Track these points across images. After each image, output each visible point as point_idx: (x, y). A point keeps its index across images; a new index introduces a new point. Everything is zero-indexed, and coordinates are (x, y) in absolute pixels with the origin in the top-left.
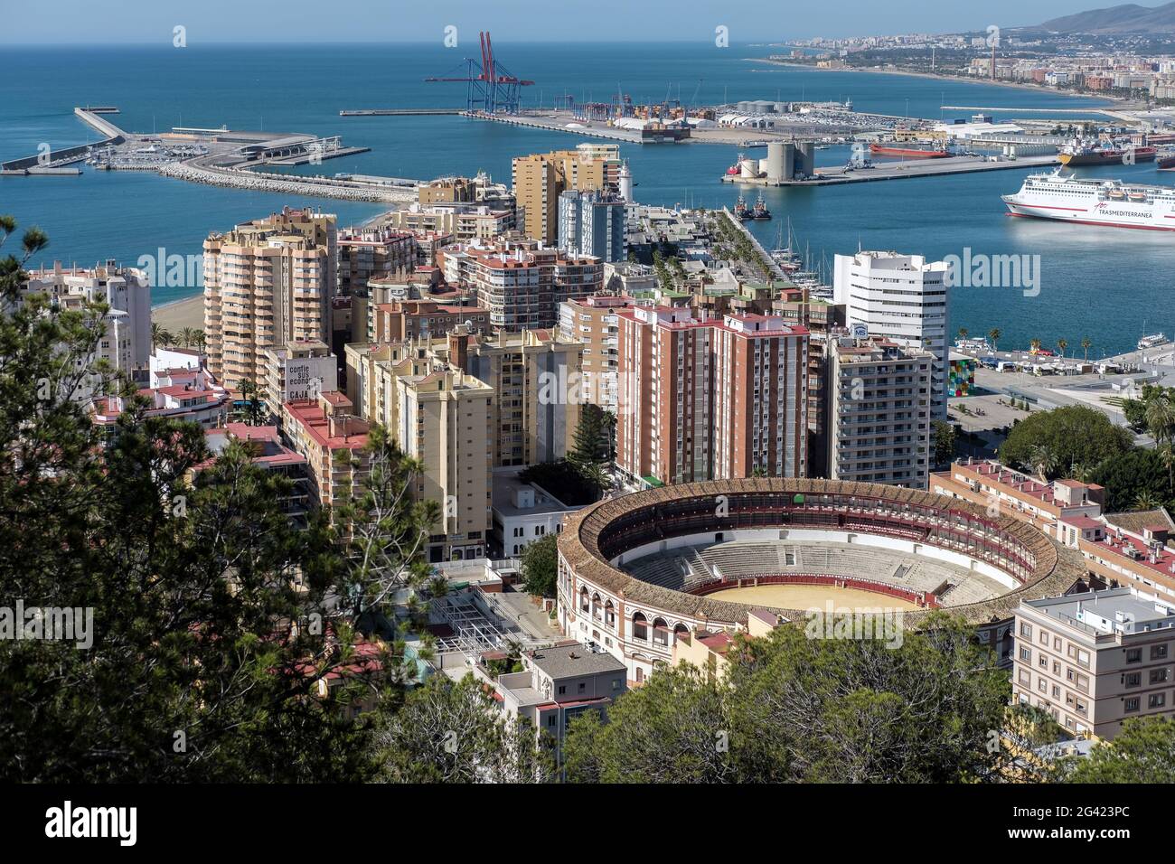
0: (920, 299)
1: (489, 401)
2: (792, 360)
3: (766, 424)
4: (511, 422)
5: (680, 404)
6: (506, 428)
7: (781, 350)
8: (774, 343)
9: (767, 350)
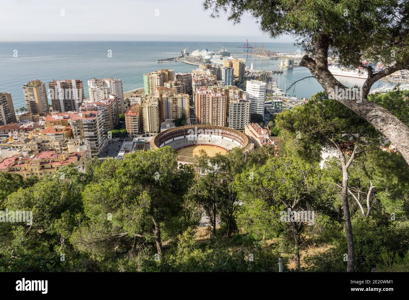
0: (259, 90)
1: (156, 108)
2: (221, 102)
3: (216, 114)
4: (175, 110)
5: (202, 109)
6: (174, 112)
7: (219, 99)
8: (218, 98)
9: (216, 99)
